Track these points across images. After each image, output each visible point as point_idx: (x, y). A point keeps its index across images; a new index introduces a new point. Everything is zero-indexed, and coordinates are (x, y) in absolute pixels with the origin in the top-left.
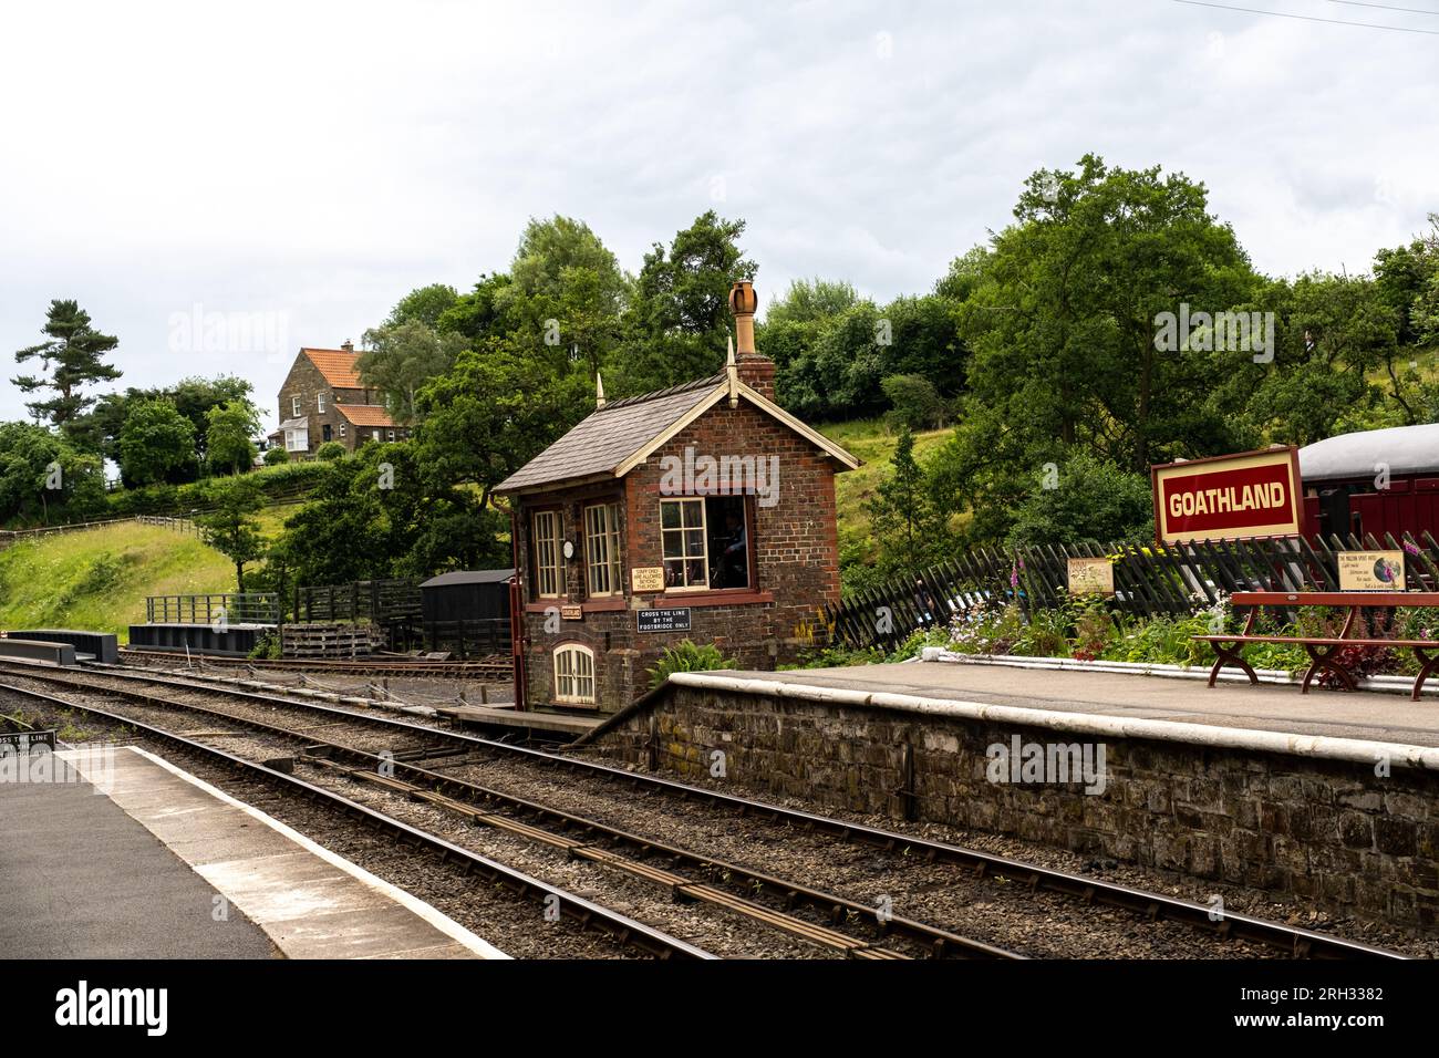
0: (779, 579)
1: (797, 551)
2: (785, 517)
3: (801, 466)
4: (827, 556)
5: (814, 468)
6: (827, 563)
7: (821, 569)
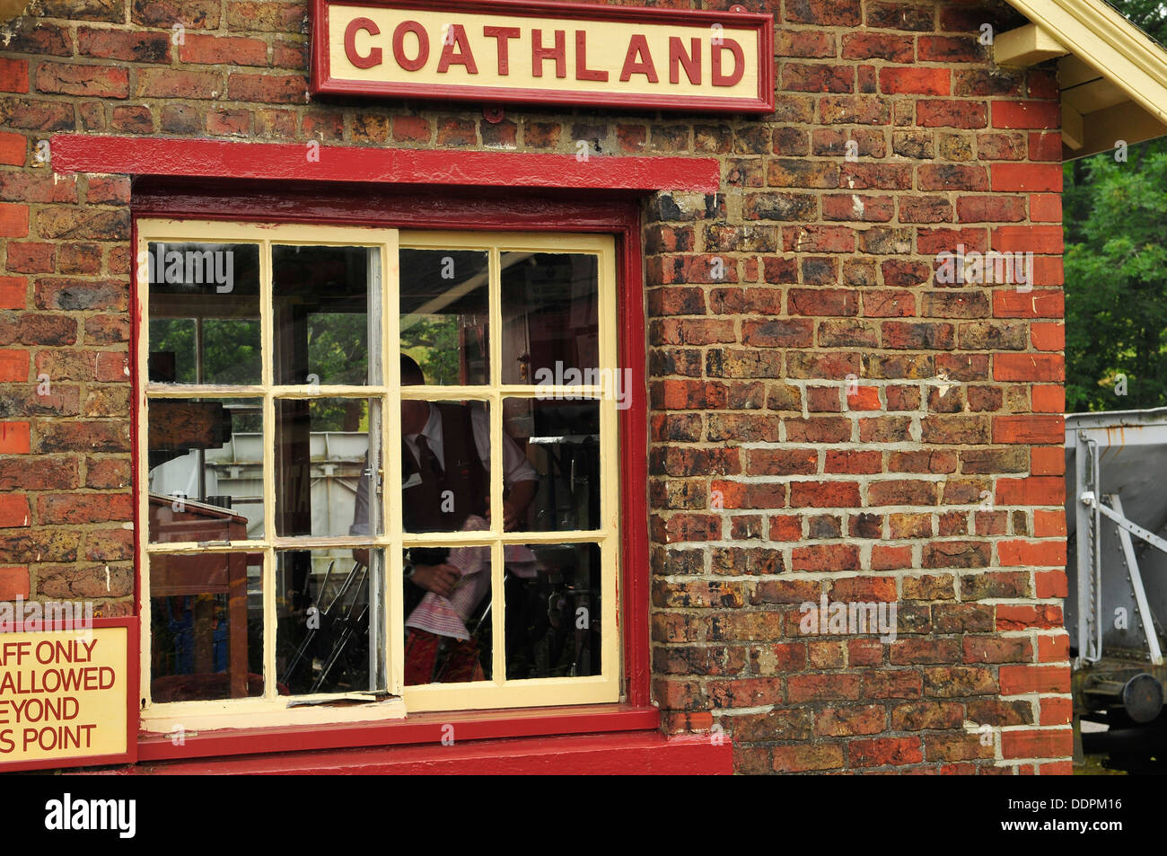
0: (768, 662)
1: (865, 527)
2: (816, 350)
3: (903, 102)
4: (1013, 553)
5: (966, 116)
6: (1012, 587)
7: (980, 615)
